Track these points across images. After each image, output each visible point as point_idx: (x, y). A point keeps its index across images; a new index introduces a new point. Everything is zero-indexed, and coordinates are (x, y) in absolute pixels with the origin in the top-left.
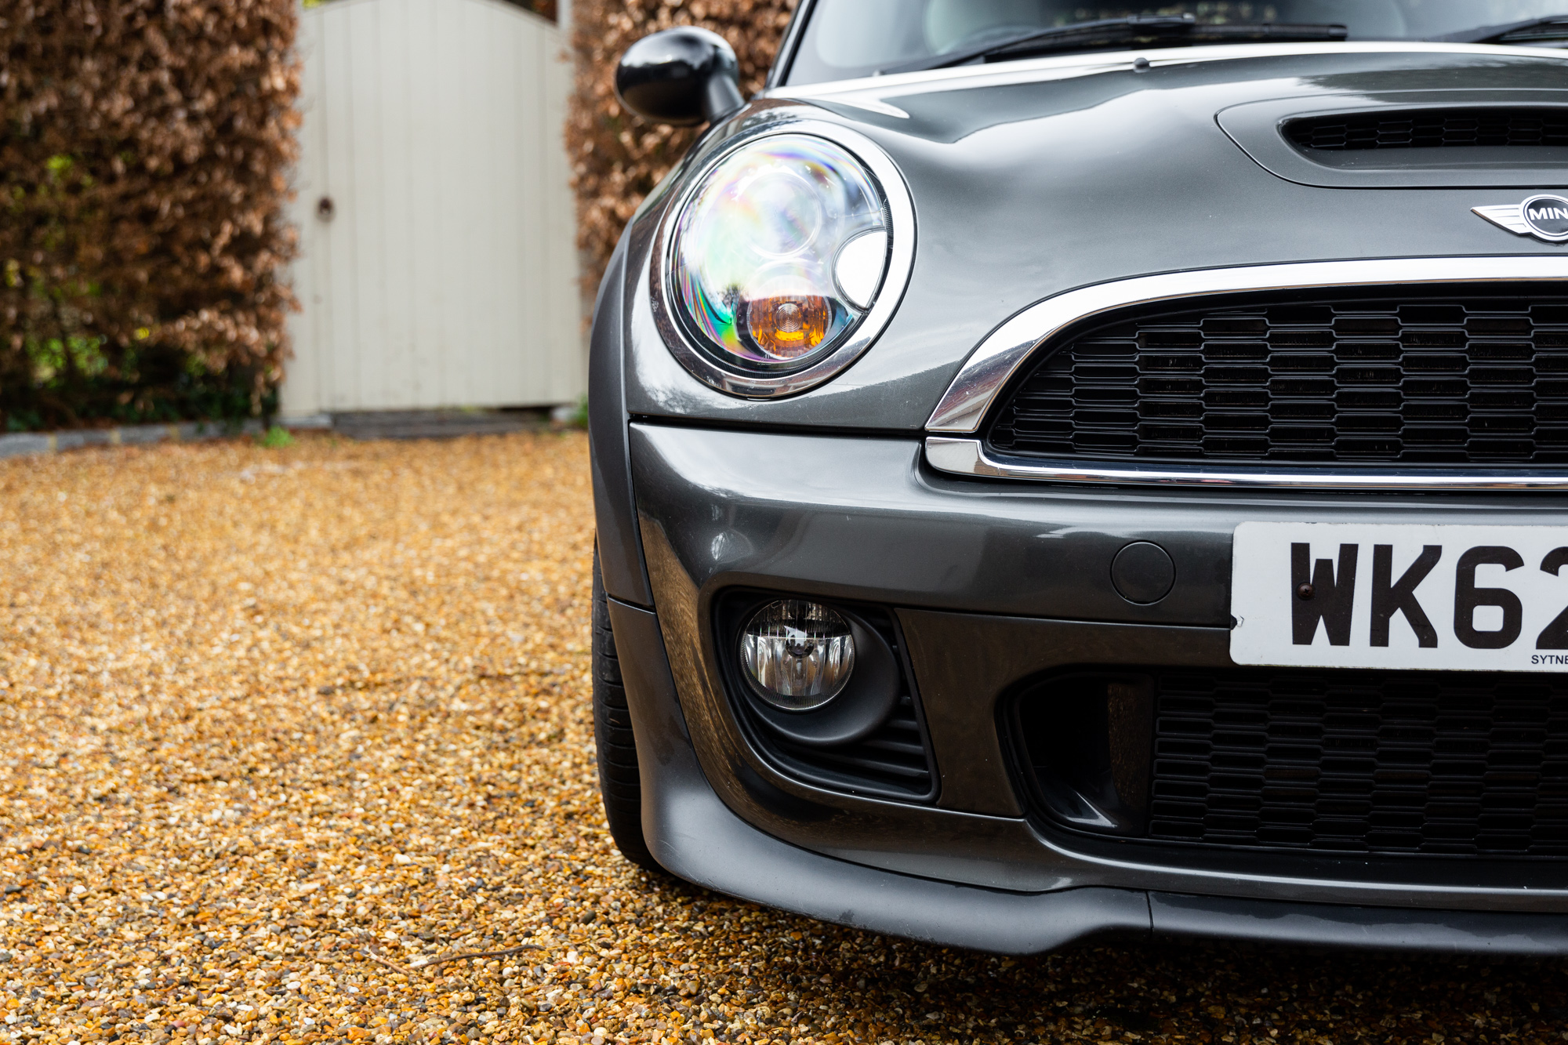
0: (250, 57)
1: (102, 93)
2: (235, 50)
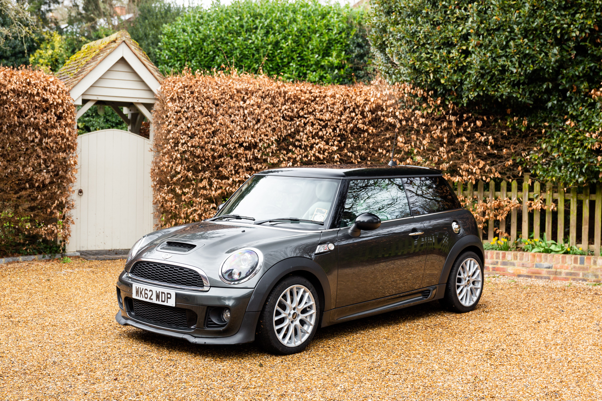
1: (24, 167)
2: (61, 154)
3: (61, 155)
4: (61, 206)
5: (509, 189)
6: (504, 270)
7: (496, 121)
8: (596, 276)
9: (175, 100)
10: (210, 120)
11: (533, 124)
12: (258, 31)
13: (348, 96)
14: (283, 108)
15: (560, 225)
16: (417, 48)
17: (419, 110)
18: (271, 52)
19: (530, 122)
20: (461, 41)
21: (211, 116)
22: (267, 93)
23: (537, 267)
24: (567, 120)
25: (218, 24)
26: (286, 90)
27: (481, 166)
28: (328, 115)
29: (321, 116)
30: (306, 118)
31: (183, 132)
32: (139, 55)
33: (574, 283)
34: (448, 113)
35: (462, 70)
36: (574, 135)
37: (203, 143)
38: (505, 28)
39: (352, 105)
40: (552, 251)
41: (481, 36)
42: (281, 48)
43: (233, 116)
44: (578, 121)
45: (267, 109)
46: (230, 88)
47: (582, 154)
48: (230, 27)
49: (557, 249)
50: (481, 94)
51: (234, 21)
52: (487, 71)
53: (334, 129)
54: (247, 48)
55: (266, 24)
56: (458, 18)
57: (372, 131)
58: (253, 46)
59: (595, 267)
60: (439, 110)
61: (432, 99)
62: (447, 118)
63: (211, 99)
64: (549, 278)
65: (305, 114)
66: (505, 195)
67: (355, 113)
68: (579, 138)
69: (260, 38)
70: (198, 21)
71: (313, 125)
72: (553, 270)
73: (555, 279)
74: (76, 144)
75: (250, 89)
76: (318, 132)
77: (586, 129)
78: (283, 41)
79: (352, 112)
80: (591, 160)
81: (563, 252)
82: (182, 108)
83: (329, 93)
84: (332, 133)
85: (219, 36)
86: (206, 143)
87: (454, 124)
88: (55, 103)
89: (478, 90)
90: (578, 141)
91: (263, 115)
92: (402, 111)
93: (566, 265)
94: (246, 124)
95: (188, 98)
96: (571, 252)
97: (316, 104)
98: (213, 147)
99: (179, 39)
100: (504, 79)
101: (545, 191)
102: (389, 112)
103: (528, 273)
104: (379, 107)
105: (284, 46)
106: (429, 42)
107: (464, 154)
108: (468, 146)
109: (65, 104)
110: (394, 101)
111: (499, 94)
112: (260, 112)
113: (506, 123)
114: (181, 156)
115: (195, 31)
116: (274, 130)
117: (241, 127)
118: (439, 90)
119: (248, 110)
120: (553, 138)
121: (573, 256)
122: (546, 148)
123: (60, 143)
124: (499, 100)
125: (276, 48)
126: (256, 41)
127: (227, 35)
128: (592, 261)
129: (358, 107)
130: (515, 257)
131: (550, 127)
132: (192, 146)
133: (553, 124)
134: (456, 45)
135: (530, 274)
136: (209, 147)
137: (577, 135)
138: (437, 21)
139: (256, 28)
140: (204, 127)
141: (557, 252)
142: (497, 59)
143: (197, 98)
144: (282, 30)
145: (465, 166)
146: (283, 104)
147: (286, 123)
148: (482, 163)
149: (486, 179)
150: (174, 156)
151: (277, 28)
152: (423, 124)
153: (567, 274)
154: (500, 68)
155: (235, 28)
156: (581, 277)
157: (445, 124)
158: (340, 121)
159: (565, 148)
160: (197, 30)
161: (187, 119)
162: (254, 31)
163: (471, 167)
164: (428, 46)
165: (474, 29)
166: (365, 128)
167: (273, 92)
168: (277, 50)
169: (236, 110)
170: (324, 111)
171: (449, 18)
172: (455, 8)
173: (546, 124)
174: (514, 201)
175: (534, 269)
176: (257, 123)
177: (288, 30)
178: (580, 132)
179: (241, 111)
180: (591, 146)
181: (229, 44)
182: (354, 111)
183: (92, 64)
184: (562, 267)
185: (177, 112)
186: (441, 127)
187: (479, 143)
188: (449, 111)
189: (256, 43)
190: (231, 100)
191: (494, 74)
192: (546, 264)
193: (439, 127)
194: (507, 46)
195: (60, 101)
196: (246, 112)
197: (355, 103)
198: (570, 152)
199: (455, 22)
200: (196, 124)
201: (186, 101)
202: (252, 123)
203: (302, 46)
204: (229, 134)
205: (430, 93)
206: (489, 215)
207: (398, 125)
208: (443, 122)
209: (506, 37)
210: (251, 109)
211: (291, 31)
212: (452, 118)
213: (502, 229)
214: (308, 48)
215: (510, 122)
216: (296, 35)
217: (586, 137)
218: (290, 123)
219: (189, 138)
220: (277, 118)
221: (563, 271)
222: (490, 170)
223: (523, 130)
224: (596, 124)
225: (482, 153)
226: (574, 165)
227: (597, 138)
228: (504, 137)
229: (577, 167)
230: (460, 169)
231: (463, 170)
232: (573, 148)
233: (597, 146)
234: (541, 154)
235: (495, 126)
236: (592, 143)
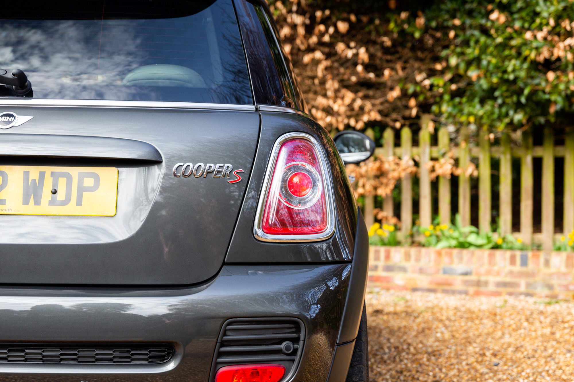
5: (397, 143)
6: (387, 280)
7: (371, 21)
8: (550, 287)
11: (434, 24)
19: (428, 20)
23: (445, 272)
24: (492, 11)
27: (348, 101)
33: (511, 300)
36: (505, 38)
40: (470, 245)
44: (512, 13)
47: (521, 69)
49: (480, 241)
59: (547, 271)
62: (289, 20)
64: (466, 293)
66: (391, 153)
68: (513, 43)
72: (473, 278)
73: (477, 294)
77: (526, 26)
80: (536, 81)
81: (490, 245)
87: (301, 31)
90: (513, 47)
93: (496, 268)
96: (504, 246)
101: (457, 145)
103: (431, 283)
107: (319, 82)
108: (326, 69)
113: (388, 25)
120: (470, 47)
121: (508, 254)
122: (457, 66)
128: (542, 260)
130: (407, 256)
131: (462, 28)
133: (468, 22)
135: (433, 287)
137: (511, 38)
141: (480, 247)
145: (321, 101)
148: (349, 96)
149: (357, 121)
153: (499, 284)
156: (523, 289)
159: (489, 62)
163: (331, 102)
173: (457, 22)
174: (407, 162)
175: (441, 277)
178: (516, 31)
180: (536, 56)
184: (488, 273)
187: (345, 62)
188: (292, 8)
192: (461, 268)
198: (499, 68)
206: (364, 186)
212: (298, 19)
213: (388, 212)
215: (396, 22)
217: (526, 39)
221: (492, 279)
222: (362, 108)
223: (417, 35)
224: (545, 14)
225: (349, 79)
226: (507, 91)
227: (545, 39)
228: (386, 50)
229: (511, 96)
230: (313, 107)
231: (317, 108)
232: (503, 62)
233: (545, 54)
234: (448, 76)
235: (370, 33)
236: (537, 48)
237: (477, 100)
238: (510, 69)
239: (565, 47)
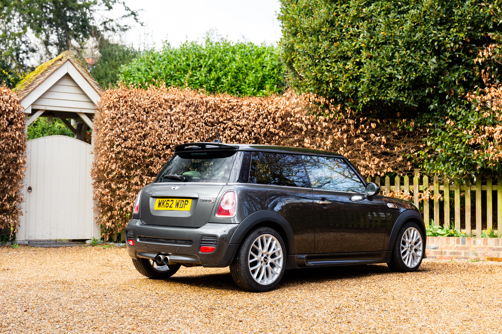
0: (15, 155)
2: (11, 153)
3: (12, 155)
4: (11, 199)
5: (402, 184)
7: (388, 123)
8: (476, 254)
9: (111, 108)
10: (141, 125)
11: (419, 125)
12: (202, 69)
13: (261, 104)
14: (205, 115)
15: (446, 213)
16: (319, 61)
17: (322, 115)
18: (213, 86)
19: (416, 123)
20: (355, 55)
21: (142, 121)
22: (191, 102)
24: (447, 120)
25: (168, 64)
26: (207, 100)
27: (376, 162)
28: (244, 121)
29: (238, 122)
30: (225, 124)
31: (118, 135)
32: (81, 72)
33: (457, 261)
34: (346, 118)
35: (357, 79)
36: (454, 133)
37: (134, 145)
38: (390, 42)
39: (265, 113)
40: (438, 234)
41: (371, 50)
42: (222, 83)
43: (161, 121)
44: (457, 121)
45: (190, 115)
46: (159, 98)
47: (461, 149)
48: (178, 66)
49: (443, 233)
50: (373, 99)
51: (182, 61)
52: (377, 79)
53: (250, 133)
54: (192, 83)
55: (209, 63)
56: (351, 35)
57: (282, 134)
58: (197, 82)
59: (475, 246)
60: (339, 116)
61: (333, 106)
62: (346, 122)
63: (143, 107)
64: (436, 258)
65: (225, 120)
66: (399, 188)
67: (268, 119)
68: (458, 135)
69: (204, 75)
70: (151, 62)
71: (231, 129)
72: (439, 250)
74: (25, 147)
75: (176, 99)
76: (235, 136)
77: (464, 127)
78: (224, 77)
79: (264, 118)
80: (469, 154)
81: (448, 235)
82: (117, 115)
83: (245, 103)
84: (248, 137)
85: (169, 74)
86: (137, 145)
87: (352, 127)
88: (7, 110)
89: (370, 95)
90: (458, 137)
91: (188, 121)
92: (308, 117)
93: (450, 245)
94: (173, 129)
95: (123, 106)
96: (455, 235)
97: (234, 111)
98: (144, 148)
99: (134, 77)
100: (391, 85)
101: (432, 184)
102: (297, 118)
104: (288, 114)
105: (225, 81)
106: (328, 56)
107: (361, 153)
108: (365, 146)
109: (16, 111)
110: (300, 108)
111: (388, 98)
112: (185, 118)
113: (396, 125)
114: (115, 156)
115: (148, 70)
116: (197, 134)
117: (168, 131)
118: (338, 97)
119: (175, 116)
120: (437, 137)
121: (456, 238)
122: (431, 145)
123: (11, 145)
124: (389, 104)
125: (217, 83)
126: (201, 77)
127: (176, 73)
128: (472, 241)
129: (270, 114)
131: (433, 126)
132: (125, 147)
133: (436, 124)
134: (350, 58)
136: (140, 149)
137: (456, 133)
138: (335, 38)
139: (201, 67)
140: (136, 131)
141: (443, 235)
142: (385, 69)
143: (130, 106)
144: (223, 68)
145: (363, 162)
146: (205, 112)
147: (208, 128)
148: (377, 160)
149: (381, 173)
150: (110, 156)
151: (218, 66)
152: (325, 128)
153: (451, 253)
154: (388, 76)
155: (182, 67)
156: (463, 255)
157: (345, 127)
158: (254, 126)
159: (446, 144)
160: (150, 69)
161: (121, 124)
162: (199, 69)
163: (368, 163)
164: (327, 60)
165: (365, 44)
166: (277, 131)
167: (196, 101)
168: (218, 85)
169: (163, 117)
170: (240, 117)
171: (344, 35)
172: (349, 26)
173: (430, 124)
174: (407, 193)
176: (182, 128)
177: (228, 68)
178: (459, 130)
179: (169, 117)
180: (468, 142)
181: (177, 80)
182: (266, 117)
183: (40, 79)
184: (446, 248)
185: (113, 118)
186: (341, 130)
187: (374, 143)
188: (347, 116)
189: (200, 79)
190: (159, 108)
191: (383, 81)
192: (433, 245)
193: (340, 130)
194: (393, 57)
195: (12, 108)
196: (173, 118)
197: (267, 111)
198: (451, 147)
199: (350, 38)
200: (129, 128)
201: (121, 108)
202: (178, 128)
203: (240, 81)
204: (157, 137)
205: (331, 101)
207: (305, 129)
208: (343, 125)
209: (392, 50)
210: (177, 116)
211: (231, 69)
212: (351, 122)
214: (245, 83)
215: (400, 123)
216: (235, 72)
217: (464, 134)
218: (211, 128)
219: (123, 141)
220: (200, 123)
221: (448, 251)
222: (383, 166)
223: (411, 130)
224: (472, 122)
225: (377, 151)
226: (455, 158)
227: (472, 134)
228: (395, 137)
229: (457, 161)
230: (358, 165)
231: (361, 166)
232: (453, 144)
233: (473, 142)
234: (427, 150)
235: (387, 128)
236: (469, 138)
237: (441, 163)
238: (456, 148)
239: (481, 138)
